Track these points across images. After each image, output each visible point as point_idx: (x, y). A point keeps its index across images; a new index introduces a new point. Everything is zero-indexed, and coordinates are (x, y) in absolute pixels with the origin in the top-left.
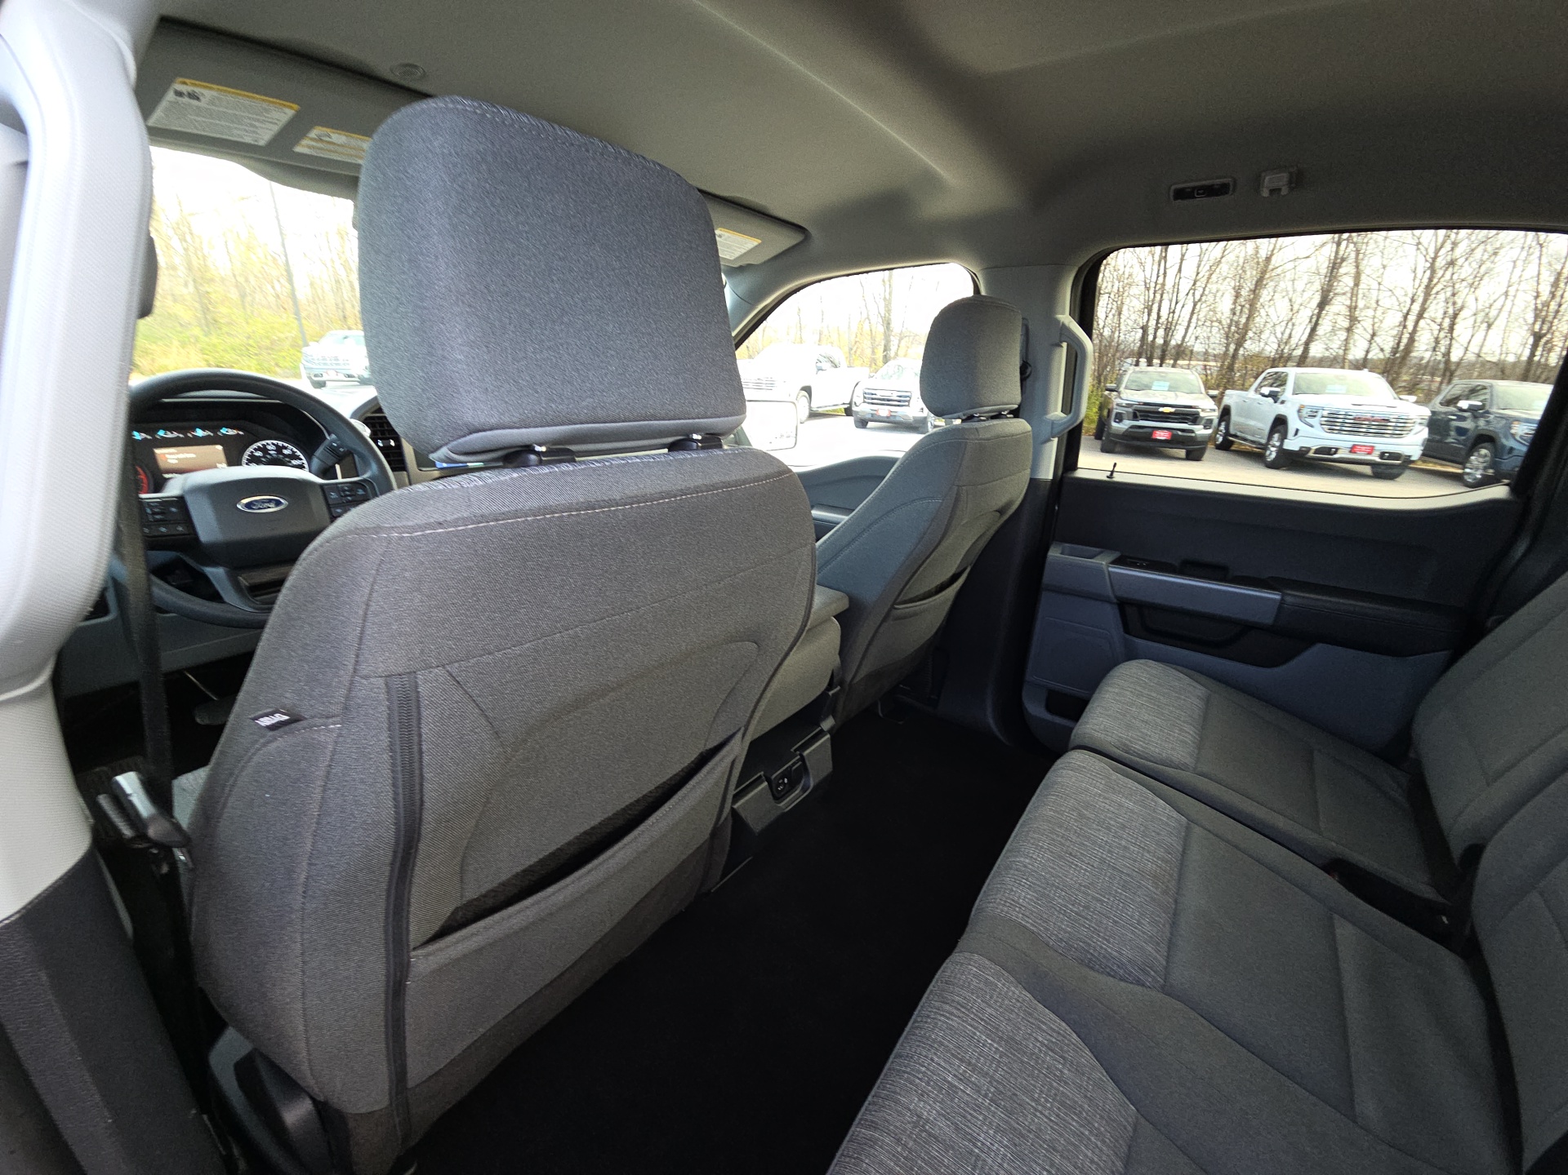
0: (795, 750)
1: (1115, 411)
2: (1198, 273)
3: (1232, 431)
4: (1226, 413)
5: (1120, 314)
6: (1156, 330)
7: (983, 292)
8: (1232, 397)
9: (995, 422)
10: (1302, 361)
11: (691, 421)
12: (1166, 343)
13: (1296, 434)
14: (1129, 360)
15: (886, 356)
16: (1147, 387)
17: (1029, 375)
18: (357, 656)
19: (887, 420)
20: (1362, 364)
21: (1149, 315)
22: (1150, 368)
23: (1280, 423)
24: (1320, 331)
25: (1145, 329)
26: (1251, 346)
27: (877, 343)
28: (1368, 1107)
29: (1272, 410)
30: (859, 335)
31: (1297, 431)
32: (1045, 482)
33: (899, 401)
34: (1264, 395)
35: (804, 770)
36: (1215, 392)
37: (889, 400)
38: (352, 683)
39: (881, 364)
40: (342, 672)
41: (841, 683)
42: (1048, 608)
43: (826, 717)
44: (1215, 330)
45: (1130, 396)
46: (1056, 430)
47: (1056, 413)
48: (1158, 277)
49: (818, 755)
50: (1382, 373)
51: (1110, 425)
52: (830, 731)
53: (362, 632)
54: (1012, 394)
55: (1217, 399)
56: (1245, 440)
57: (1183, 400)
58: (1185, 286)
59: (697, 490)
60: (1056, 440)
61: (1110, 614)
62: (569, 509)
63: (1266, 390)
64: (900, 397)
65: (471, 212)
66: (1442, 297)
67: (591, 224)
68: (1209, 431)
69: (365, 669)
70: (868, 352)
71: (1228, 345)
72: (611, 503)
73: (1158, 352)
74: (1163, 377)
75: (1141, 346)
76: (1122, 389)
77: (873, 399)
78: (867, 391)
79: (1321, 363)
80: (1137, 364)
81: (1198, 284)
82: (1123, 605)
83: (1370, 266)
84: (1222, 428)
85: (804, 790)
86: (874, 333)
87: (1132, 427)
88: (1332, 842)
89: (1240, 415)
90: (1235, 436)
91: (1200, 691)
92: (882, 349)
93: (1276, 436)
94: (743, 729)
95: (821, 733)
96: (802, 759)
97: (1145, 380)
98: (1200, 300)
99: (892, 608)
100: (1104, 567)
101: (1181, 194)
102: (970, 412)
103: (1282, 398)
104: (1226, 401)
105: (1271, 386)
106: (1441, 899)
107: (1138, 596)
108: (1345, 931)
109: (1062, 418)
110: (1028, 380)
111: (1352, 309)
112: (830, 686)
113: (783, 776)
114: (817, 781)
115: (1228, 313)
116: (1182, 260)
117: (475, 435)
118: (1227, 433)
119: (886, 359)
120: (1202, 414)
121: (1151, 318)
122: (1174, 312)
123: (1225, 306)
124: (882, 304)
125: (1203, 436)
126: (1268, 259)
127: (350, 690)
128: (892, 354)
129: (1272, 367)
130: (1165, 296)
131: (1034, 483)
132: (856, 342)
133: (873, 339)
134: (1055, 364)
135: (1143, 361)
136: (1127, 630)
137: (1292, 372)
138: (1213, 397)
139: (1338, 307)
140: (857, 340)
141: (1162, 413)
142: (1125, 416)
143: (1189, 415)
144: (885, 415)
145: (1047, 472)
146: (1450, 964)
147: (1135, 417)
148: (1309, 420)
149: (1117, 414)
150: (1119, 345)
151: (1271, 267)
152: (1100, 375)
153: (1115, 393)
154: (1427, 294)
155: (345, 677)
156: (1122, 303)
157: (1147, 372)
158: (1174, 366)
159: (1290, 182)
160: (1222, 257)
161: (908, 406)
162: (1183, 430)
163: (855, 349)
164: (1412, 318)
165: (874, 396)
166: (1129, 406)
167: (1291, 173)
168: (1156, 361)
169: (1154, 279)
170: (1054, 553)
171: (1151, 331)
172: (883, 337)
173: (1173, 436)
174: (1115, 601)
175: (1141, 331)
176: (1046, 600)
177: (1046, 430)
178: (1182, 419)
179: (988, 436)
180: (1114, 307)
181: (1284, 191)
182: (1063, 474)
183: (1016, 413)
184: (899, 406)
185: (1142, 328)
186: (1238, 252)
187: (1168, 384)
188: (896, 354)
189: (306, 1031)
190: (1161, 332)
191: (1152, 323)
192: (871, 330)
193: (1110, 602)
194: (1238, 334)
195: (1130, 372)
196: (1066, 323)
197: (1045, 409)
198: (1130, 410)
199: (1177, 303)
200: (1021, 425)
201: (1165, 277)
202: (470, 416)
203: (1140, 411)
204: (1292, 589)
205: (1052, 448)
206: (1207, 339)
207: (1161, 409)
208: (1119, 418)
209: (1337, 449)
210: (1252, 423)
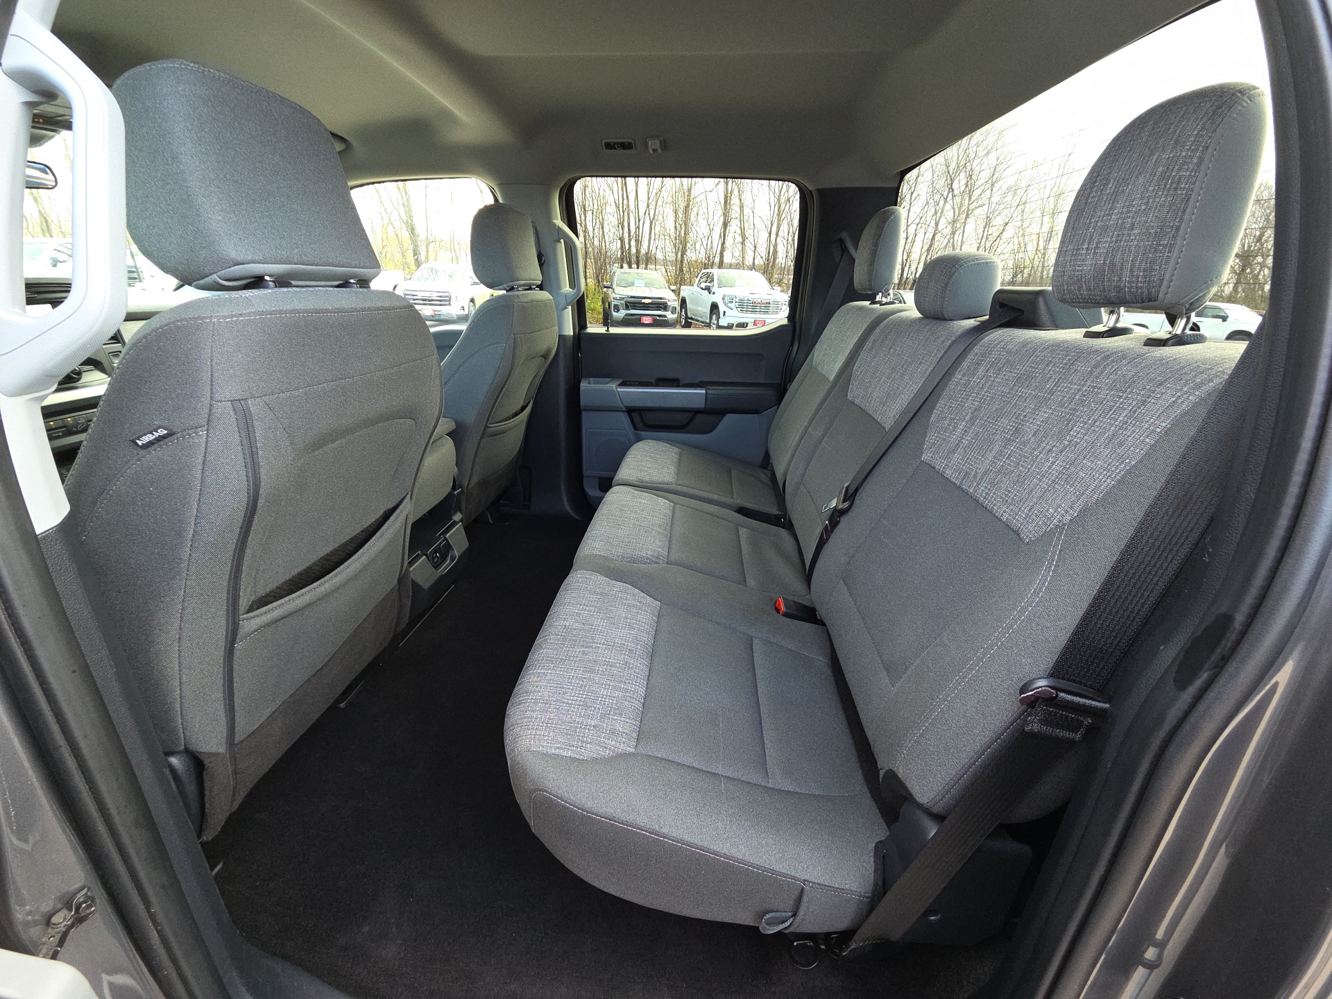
0: (440, 535)
1: (613, 304)
2: (649, 199)
3: (689, 316)
4: (683, 302)
5: (603, 228)
6: (630, 241)
7: (501, 201)
8: (686, 291)
9: (529, 291)
10: (721, 265)
11: (352, 269)
12: (638, 251)
13: (724, 315)
14: (616, 265)
15: (417, 260)
16: (632, 284)
17: (544, 263)
18: (211, 389)
19: (434, 319)
20: (753, 267)
21: (622, 229)
22: (631, 270)
23: (714, 307)
24: (728, 244)
25: (622, 239)
26: (691, 255)
27: (405, 247)
28: (751, 582)
29: (708, 299)
30: (384, 239)
31: (725, 312)
32: (569, 336)
33: (440, 301)
34: (702, 289)
35: (448, 547)
36: (673, 287)
37: (432, 300)
38: (211, 405)
39: (415, 268)
40: (203, 399)
41: (461, 486)
42: (589, 422)
43: (455, 514)
44: (667, 241)
45: (620, 292)
46: (569, 300)
47: (566, 289)
48: (623, 200)
49: (457, 537)
50: (763, 274)
51: (612, 315)
52: (461, 521)
53: (212, 375)
54: (536, 275)
55: (677, 292)
56: (698, 321)
57: (656, 293)
58: (642, 208)
59: (370, 309)
60: (570, 307)
61: (623, 418)
62: (307, 312)
63: (703, 285)
64: (441, 297)
65: (207, 130)
66: (786, 221)
67: (272, 141)
68: (675, 316)
69: (217, 396)
70: (398, 257)
71: (676, 254)
72: (327, 311)
73: (634, 259)
74: (640, 276)
75: (622, 253)
76: (614, 286)
77: (414, 300)
78: (407, 292)
79: (730, 266)
80: (622, 267)
81: (650, 206)
82: (630, 411)
83: (747, 198)
84: (683, 313)
85: (452, 560)
86: (399, 236)
87: (627, 315)
88: (738, 501)
89: (691, 303)
90: (692, 319)
91: (676, 450)
92: (412, 254)
93: (714, 317)
94: (410, 493)
95: (455, 523)
96: (446, 539)
97: (631, 279)
98: (654, 218)
99: (486, 427)
100: (614, 388)
101: (609, 146)
102: (511, 284)
103: (713, 291)
104: (683, 294)
105: (706, 282)
106: (780, 513)
107: (638, 404)
108: (743, 532)
109: (570, 292)
110: (544, 266)
111: (742, 229)
112: (454, 488)
113: (435, 551)
114: (460, 553)
115: (673, 229)
116: (637, 187)
117: (237, 267)
118: (687, 317)
119: (418, 264)
120: (669, 303)
121: (625, 231)
122: (639, 227)
123: (670, 224)
124: (402, 210)
125: (672, 319)
126: (689, 190)
127: (210, 410)
128: (423, 258)
129: (704, 269)
130: (631, 214)
131: (562, 338)
132: (384, 247)
133: (400, 243)
134: (559, 256)
135: (625, 266)
136: (635, 428)
137: (715, 271)
138: (673, 291)
139: (734, 227)
140: (385, 244)
141: (644, 303)
142: (621, 307)
143: (661, 305)
144: (430, 314)
145: (569, 331)
146: (784, 533)
147: (627, 308)
148: (730, 305)
149: (615, 305)
150: (606, 252)
151: (692, 196)
152: (598, 276)
153: (610, 289)
154: (779, 220)
155: (206, 400)
156: (603, 219)
157: (629, 273)
158: (646, 269)
159: (661, 146)
160: (662, 188)
161: (450, 304)
162: (659, 316)
163: (384, 253)
164: (773, 236)
165: (415, 297)
166: (621, 299)
167: (660, 141)
168: (634, 266)
169: (621, 201)
170: (584, 385)
171: (626, 241)
172: (410, 242)
173: (655, 320)
174: (625, 409)
175: (619, 241)
176: (586, 417)
177: (563, 302)
178: (657, 307)
179: (526, 300)
180: (598, 221)
181: (659, 151)
182: (579, 331)
183: (541, 287)
184: (441, 305)
185: (620, 239)
186: (671, 186)
187: (644, 282)
188: (427, 258)
189: (180, 671)
190: (633, 243)
191: (626, 235)
192: (396, 235)
193: (622, 411)
194: (682, 245)
195: (617, 273)
196: (560, 226)
197: (559, 288)
198: (623, 302)
199: (639, 221)
200: (545, 295)
201: (628, 199)
202: (234, 255)
203: (630, 303)
204: (711, 386)
205: (568, 314)
206: (663, 249)
207: (643, 301)
208: (617, 308)
209: (747, 324)
210: (700, 309)
